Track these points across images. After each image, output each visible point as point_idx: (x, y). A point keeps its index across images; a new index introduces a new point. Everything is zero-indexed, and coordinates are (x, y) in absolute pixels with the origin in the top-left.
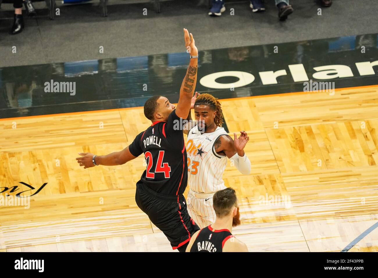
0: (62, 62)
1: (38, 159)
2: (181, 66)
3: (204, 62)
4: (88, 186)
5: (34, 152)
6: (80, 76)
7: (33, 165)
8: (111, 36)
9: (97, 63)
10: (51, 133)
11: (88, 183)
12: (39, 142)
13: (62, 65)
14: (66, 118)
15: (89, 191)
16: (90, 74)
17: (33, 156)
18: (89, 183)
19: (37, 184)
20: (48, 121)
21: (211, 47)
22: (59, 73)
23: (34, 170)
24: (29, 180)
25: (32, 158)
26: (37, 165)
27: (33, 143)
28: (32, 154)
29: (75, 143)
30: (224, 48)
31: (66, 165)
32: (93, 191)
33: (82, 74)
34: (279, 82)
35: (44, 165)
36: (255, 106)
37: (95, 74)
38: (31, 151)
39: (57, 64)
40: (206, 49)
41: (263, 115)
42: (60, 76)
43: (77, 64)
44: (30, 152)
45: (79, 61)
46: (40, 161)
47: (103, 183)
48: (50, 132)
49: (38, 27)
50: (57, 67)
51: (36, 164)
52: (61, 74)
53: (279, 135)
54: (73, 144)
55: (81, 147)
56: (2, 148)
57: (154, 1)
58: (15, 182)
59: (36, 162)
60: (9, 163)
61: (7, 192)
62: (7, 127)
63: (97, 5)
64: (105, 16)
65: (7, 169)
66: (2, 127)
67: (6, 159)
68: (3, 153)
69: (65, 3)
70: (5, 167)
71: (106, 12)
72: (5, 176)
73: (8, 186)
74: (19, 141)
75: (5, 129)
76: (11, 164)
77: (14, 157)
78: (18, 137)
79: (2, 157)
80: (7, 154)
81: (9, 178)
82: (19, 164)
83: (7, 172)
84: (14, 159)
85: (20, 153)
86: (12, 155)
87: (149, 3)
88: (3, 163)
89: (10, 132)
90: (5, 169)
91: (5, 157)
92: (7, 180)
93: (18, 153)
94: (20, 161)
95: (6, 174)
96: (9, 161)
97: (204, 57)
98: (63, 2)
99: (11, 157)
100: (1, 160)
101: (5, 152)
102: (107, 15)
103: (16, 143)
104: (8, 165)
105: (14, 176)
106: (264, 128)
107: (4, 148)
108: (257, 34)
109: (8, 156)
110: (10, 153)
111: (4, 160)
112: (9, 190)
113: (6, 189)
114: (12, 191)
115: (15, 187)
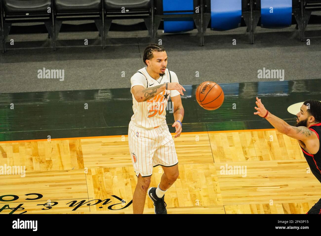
1: (130, 175)
2: (270, 94)
3: (293, 91)
4: (174, 202)
5: (127, 169)
7: (125, 180)
8: (206, 64)
9: (191, 88)
11: (175, 199)
15: (176, 207)
16: (184, 98)
17: (126, 172)
18: (176, 199)
19: (128, 198)
21: (300, 78)
23: (126, 184)
24: (120, 194)
25: (125, 174)
26: (129, 180)
27: (126, 159)
28: (125, 170)
31: (155, 182)
32: (179, 207)
35: (135, 181)
37: (188, 98)
38: (124, 167)
40: (295, 78)
44: (124, 168)
47: (188, 201)
49: (139, 54)
51: (128, 179)
56: (98, 163)
57: (249, 33)
58: (108, 195)
59: (128, 177)
60: (104, 178)
61: (100, 204)
62: (104, 144)
63: (195, 35)
64: (201, 45)
65: (102, 183)
66: (100, 144)
67: (101, 173)
68: (99, 168)
69: (165, 32)
70: (100, 181)
71: (203, 42)
72: (99, 189)
73: (102, 198)
74: (114, 158)
75: (102, 145)
76: (105, 178)
77: (109, 171)
78: (114, 154)
79: (98, 172)
80: (103, 169)
81: (103, 191)
82: (113, 178)
83: (101, 186)
84: (108, 174)
85: (114, 168)
86: (107, 170)
87: (244, 35)
88: (99, 177)
89: (107, 149)
90: (100, 183)
91: (100, 171)
92: (100, 193)
93: (113, 169)
94: (113, 176)
95: (100, 188)
96: (104, 176)
97: (293, 87)
98: (163, 32)
99: (106, 172)
100: (97, 175)
101: (101, 167)
102: (203, 44)
103: (112, 159)
104: (103, 179)
105: (107, 190)
107: (100, 163)
109: (103, 171)
110: (105, 168)
111: (99, 174)
112: (102, 203)
113: (100, 201)
114: (104, 204)
115: (108, 200)
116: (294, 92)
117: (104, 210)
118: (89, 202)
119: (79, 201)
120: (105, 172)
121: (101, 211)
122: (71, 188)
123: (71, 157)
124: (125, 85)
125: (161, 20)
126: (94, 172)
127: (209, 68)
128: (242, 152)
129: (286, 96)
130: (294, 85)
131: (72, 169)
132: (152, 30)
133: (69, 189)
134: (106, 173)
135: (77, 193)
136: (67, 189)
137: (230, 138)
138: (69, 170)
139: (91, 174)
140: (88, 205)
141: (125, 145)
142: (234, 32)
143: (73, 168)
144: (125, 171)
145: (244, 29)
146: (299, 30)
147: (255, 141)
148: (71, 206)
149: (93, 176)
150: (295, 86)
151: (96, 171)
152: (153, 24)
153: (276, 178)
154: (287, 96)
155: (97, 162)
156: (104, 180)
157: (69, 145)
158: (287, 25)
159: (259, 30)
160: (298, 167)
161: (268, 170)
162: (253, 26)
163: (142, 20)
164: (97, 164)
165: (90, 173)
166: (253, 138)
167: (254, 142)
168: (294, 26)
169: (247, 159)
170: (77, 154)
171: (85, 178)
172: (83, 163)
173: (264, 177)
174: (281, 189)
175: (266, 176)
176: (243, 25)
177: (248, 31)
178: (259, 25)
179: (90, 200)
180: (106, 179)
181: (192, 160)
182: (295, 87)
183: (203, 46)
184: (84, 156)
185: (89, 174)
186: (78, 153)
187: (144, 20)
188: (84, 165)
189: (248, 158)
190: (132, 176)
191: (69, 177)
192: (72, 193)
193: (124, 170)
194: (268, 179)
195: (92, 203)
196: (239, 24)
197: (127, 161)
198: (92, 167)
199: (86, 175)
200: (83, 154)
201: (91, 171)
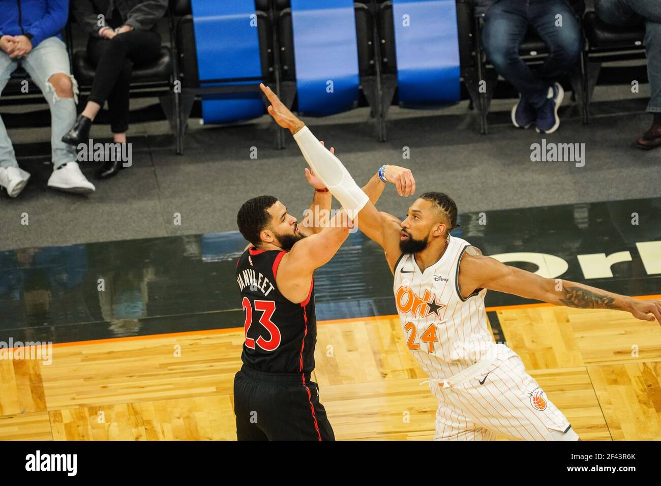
0: (198, 233)
1: (144, 419)
5: (137, 406)
6: (230, 259)
7: (134, 431)
8: (292, 184)
10: (170, 370)
12: (147, 386)
13: (199, 238)
14: (200, 339)
17: (136, 413)
20: (165, 346)
21: (483, 207)
22: (191, 254)
25: (133, 418)
26: (141, 430)
27: (135, 387)
28: (133, 409)
29: (217, 388)
30: (508, 208)
31: (197, 430)
33: (234, 257)
34: (617, 275)
35: (155, 431)
36: (568, 321)
38: (132, 404)
39: (188, 236)
41: (582, 337)
42: (194, 259)
43: (224, 237)
44: (130, 405)
45: (229, 231)
46: (149, 422)
48: (170, 367)
49: (153, 169)
50: (189, 242)
51: (140, 428)
52: (196, 257)
53: (613, 377)
54: (213, 389)
55: (229, 396)
56: (76, 398)
57: (375, 120)
59: (140, 425)
60: (89, 427)
62: (87, 358)
63: (264, 127)
64: (279, 147)
66: (79, 358)
67: (83, 418)
68: (78, 407)
69: (205, 123)
70: (81, 435)
71: (283, 141)
74: (108, 385)
75: (83, 360)
76: (93, 428)
77: (99, 414)
78: (108, 376)
79: (76, 415)
80: (86, 409)
82: (108, 428)
84: (98, 420)
85: (110, 407)
86: (95, 411)
87: (365, 124)
88: (78, 426)
89: (93, 367)
91: (81, 414)
93: (107, 408)
94: (109, 424)
96: (88, 423)
97: (470, 226)
98: (201, 122)
99: (93, 415)
100: (74, 422)
101: (82, 405)
102: (284, 146)
103: (104, 387)
104: (87, 429)
106: (585, 363)
107: (80, 397)
108: (575, 183)
109: (87, 413)
110: (91, 408)
111: (79, 420)
116: (474, 235)
120: (91, 415)
123: (18, 389)
124: (126, 234)
125: (196, 99)
126: (67, 417)
127: (298, 193)
128: (374, 363)
130: (472, 222)
131: (22, 413)
132: (176, 118)
134: (93, 417)
137: (348, 335)
138: (16, 415)
139: (62, 422)
141: (130, 357)
142: (345, 118)
143: (22, 411)
144: (133, 412)
145: (365, 111)
146: (476, 111)
147: (399, 339)
149: (66, 425)
150: (474, 224)
151: (71, 414)
152: (179, 107)
155: (74, 396)
156: (90, 431)
157: (14, 362)
158: (451, 102)
159: (395, 112)
161: (427, 397)
162: (383, 107)
163: (155, 101)
164: (74, 399)
165: (60, 418)
166: (394, 332)
167: (396, 340)
168: (465, 104)
169: (384, 375)
170: (31, 380)
171: (49, 430)
172: (44, 399)
173: (420, 411)
175: (424, 410)
176: (363, 103)
177: (373, 115)
178: (395, 103)
180: (95, 431)
182: (474, 226)
183: (282, 148)
184: (45, 385)
185: (58, 421)
186: (33, 378)
187: (160, 100)
188: (45, 402)
189: (386, 375)
190: (149, 421)
191: (15, 430)
193: (131, 409)
194: (428, 416)
196: (356, 102)
197: (137, 390)
198: (63, 406)
199: (52, 425)
200: (43, 380)
201: (61, 414)
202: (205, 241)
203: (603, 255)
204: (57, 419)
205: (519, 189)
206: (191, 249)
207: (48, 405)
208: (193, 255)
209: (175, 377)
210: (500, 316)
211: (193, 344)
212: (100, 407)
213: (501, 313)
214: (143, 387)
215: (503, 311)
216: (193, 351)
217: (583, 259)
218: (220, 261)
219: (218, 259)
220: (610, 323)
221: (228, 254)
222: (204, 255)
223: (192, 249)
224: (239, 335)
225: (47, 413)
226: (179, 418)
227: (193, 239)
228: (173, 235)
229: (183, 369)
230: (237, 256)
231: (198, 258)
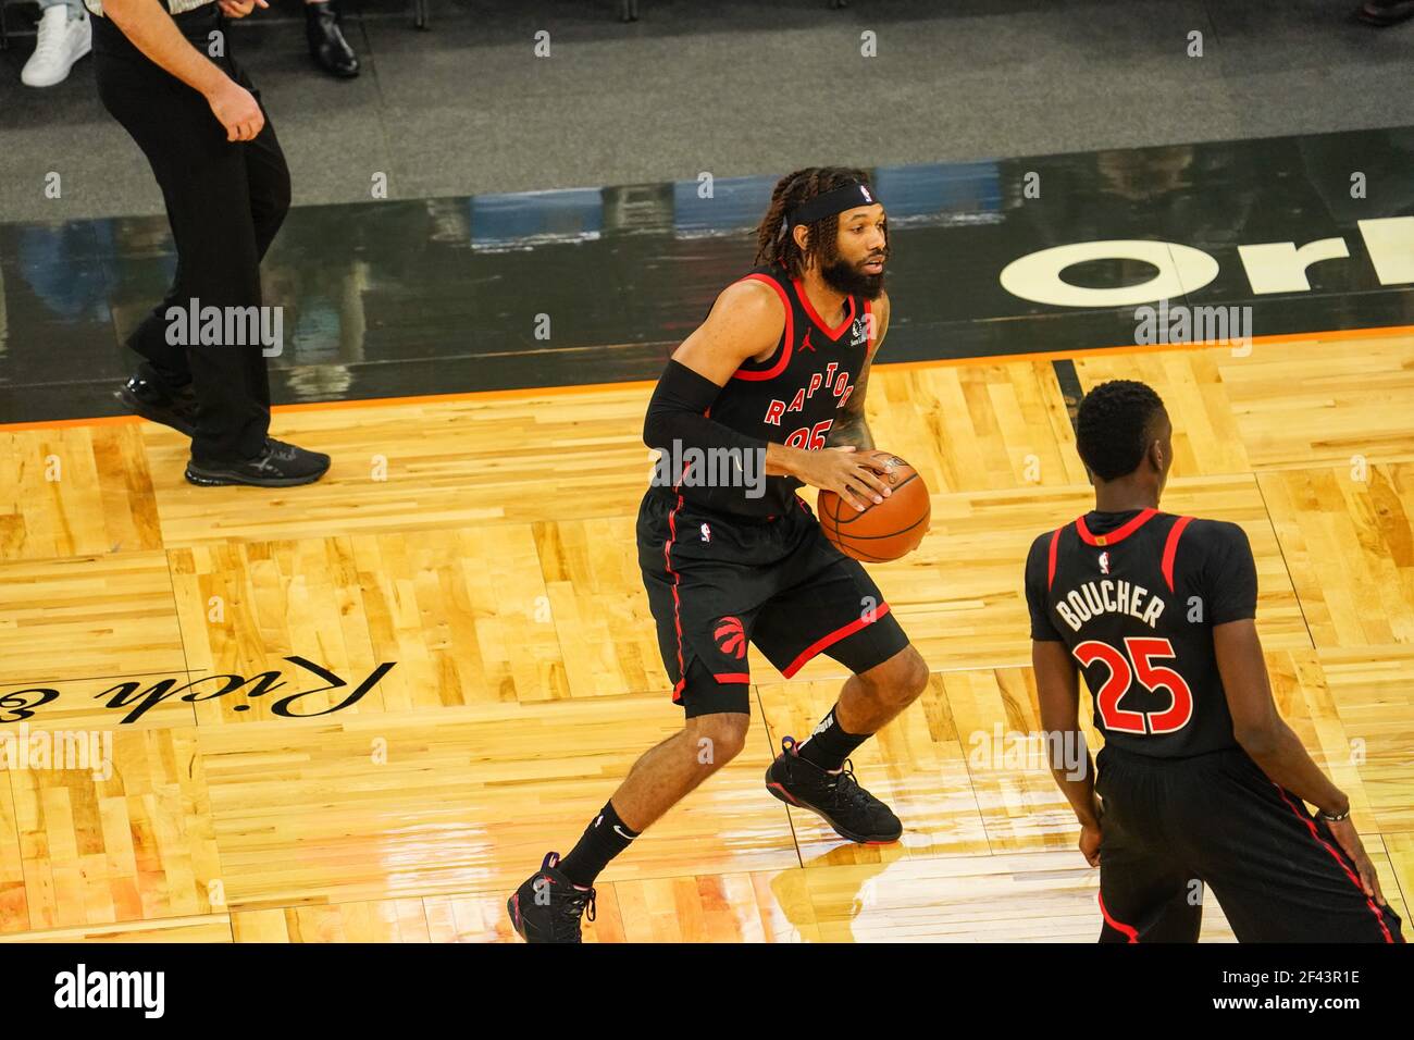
0: (461, 193)
1: (359, 570)
2: (924, 218)
4: (550, 680)
5: (345, 544)
6: (528, 249)
7: (339, 592)
8: (653, 95)
9: (598, 201)
10: (411, 472)
11: (553, 666)
12: (364, 504)
13: (464, 205)
14: (471, 410)
15: (556, 700)
16: (568, 241)
17: (343, 557)
18: (557, 667)
19: (354, 666)
20: (400, 422)
21: (1045, 147)
22: (449, 236)
23: (345, 610)
24: (322, 649)
25: (336, 566)
26: (354, 591)
27: (341, 505)
28: (337, 548)
29: (505, 511)
31: (467, 596)
32: (571, 699)
33: (536, 243)
34: (1317, 287)
35: (381, 595)
36: (1219, 380)
37: (587, 243)
38: (334, 538)
39: (441, 201)
41: (1248, 413)
42: (454, 246)
43: (518, 202)
44: (331, 541)
45: (526, 190)
46: (368, 576)
47: (608, 671)
48: (410, 466)
50: (443, 213)
51: (350, 587)
52: (458, 242)
53: (1311, 494)
54: (497, 512)
55: (528, 527)
56: (222, 524)
58: (268, 655)
59: (350, 581)
61: (239, 696)
64: (626, 16)
65: (242, 606)
67: (237, 565)
68: (225, 542)
70: (233, 598)
71: (634, 4)
72: (230, 631)
73: (244, 670)
74: (286, 499)
76: (255, 586)
77: (268, 558)
79: (221, 558)
80: (242, 548)
81: (247, 640)
82: (287, 586)
83: (239, 619)
84: (267, 569)
85: (291, 545)
86: (260, 551)
88: (226, 582)
90: (233, 605)
91: (233, 558)
92: (238, 649)
93: (284, 545)
94: (289, 577)
95: (236, 626)
96: (247, 575)
97: (1018, 186)
99: (256, 559)
100: (218, 572)
101: (233, 540)
102: (635, 14)
103: (277, 504)
104: (244, 589)
105: (266, 633)
106: (1253, 466)
107: (230, 522)
108: (1232, 96)
109: (244, 557)
110: (253, 544)
111: (228, 569)
112: (248, 688)
113: (236, 682)
114: (257, 692)
115: (271, 676)
117: (254, 719)
118: (190, 685)
119: (147, 684)
120: (252, 558)
121: (243, 720)
122: (111, 631)
123: (104, 502)
124: (316, 193)
126: (204, 561)
127: (665, 114)
129: (993, 225)
131: (114, 551)
133: (104, 636)
134: (255, 563)
135: (136, 648)
136: (94, 637)
138: (101, 556)
139: (194, 571)
140: (186, 699)
141: (329, 443)
143: (113, 547)
144: (336, 556)
147: (875, 415)
148: (115, 703)
149: (202, 578)
151: (213, 557)
153: (967, 564)
154: (997, 222)
155: (216, 520)
156: (250, 592)
157: (94, 448)
160: (1055, 518)
161: (932, 534)
164: (218, 526)
165: (190, 565)
170: (130, 487)
171: (169, 588)
172: (158, 526)
173: (918, 562)
174: (990, 611)
179: (195, 677)
180: (261, 591)
181: (618, 503)
184: (159, 495)
185: (187, 571)
186: (134, 482)
188: (159, 531)
190: (368, 573)
191: (98, 585)
192: (115, 650)
193: (333, 549)
194: (932, 573)
195: (204, 690)
197: (345, 511)
198: (194, 541)
199: (173, 577)
200: (154, 486)
201: (191, 556)
202: (478, 210)
203: (1291, 245)
204: (184, 567)
205: (1119, 110)
206: (448, 226)
207: (165, 537)
208: (452, 239)
209: (421, 486)
210: (1079, 369)
211: (455, 420)
212: (270, 544)
213: (1083, 364)
214: (356, 506)
215: (1085, 360)
216: (457, 434)
217: (1248, 254)
218: (508, 251)
219: (504, 248)
220: (1305, 383)
221: (525, 239)
222: (473, 240)
223: (452, 227)
224: (549, 403)
225: (164, 553)
226: (429, 570)
227: (451, 207)
228: (411, 197)
229: (436, 469)
230: (541, 243)
231: (463, 245)
